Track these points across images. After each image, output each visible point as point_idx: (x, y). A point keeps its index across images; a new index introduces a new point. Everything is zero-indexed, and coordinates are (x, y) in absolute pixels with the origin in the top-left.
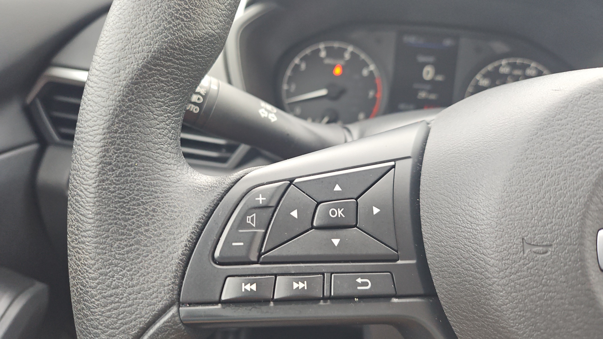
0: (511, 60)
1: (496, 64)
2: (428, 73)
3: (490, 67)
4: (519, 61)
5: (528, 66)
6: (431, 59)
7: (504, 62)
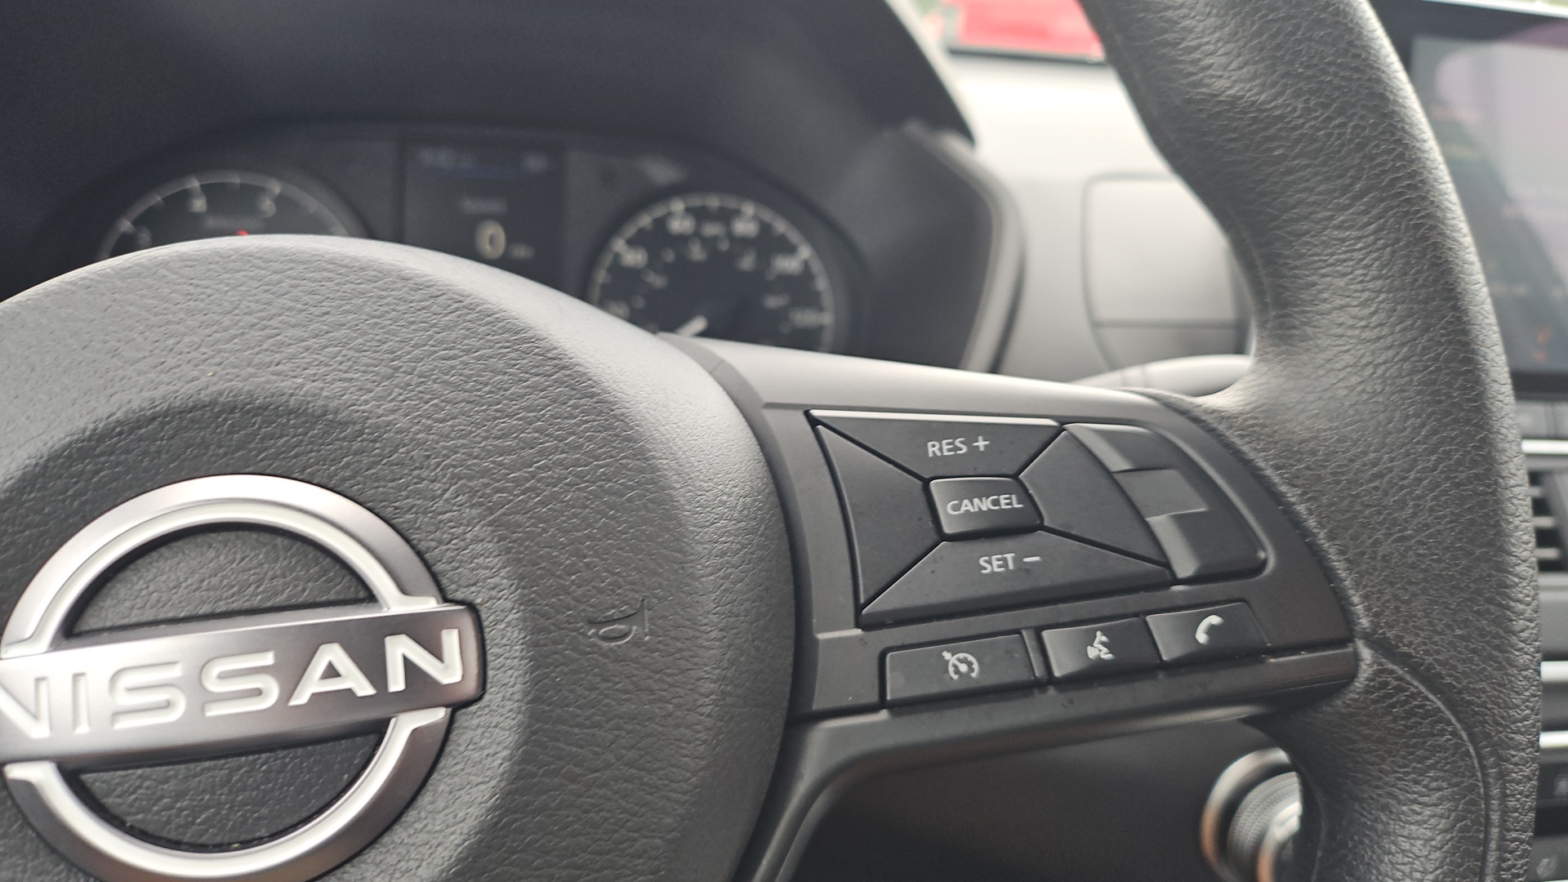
0: (696, 201)
1: (659, 211)
2: (492, 240)
3: (645, 220)
4: (713, 202)
5: (736, 213)
6: (495, 206)
7: (678, 206)
